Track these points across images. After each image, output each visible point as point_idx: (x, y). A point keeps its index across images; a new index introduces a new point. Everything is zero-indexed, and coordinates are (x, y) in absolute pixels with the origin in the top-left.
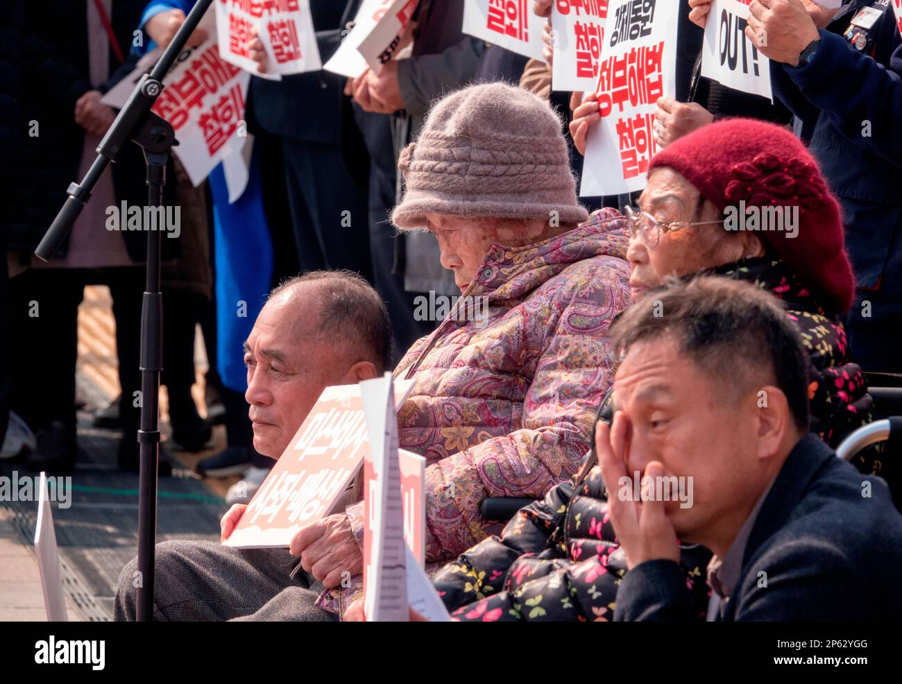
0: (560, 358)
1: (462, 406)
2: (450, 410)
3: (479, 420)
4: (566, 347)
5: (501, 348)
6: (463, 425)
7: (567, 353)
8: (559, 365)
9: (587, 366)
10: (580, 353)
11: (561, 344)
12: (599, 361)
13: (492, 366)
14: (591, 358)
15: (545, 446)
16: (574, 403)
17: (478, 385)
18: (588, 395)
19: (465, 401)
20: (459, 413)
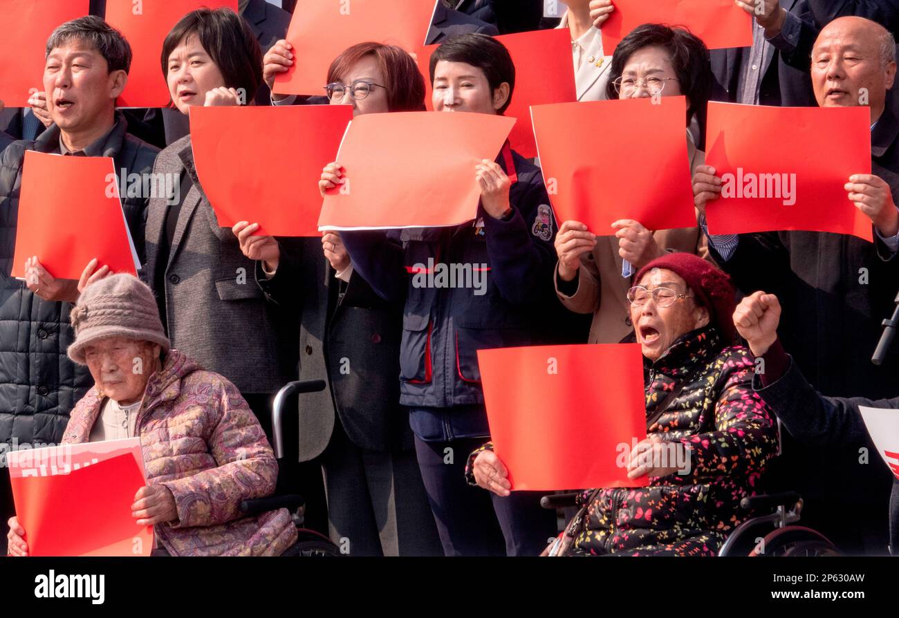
0: (234, 423)
1: (193, 458)
2: (187, 461)
3: (201, 465)
4: (235, 416)
5: (200, 424)
6: (193, 469)
7: (237, 419)
8: (234, 427)
9: (248, 425)
10: (243, 419)
11: (232, 415)
12: (253, 422)
13: (198, 435)
14: (249, 420)
15: (260, 467)
16: (255, 445)
17: (195, 446)
18: (259, 440)
19: (193, 455)
20: (192, 463)
